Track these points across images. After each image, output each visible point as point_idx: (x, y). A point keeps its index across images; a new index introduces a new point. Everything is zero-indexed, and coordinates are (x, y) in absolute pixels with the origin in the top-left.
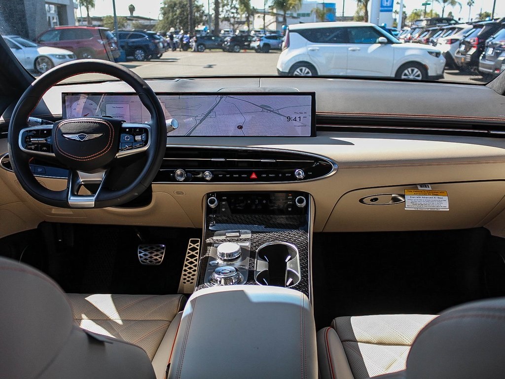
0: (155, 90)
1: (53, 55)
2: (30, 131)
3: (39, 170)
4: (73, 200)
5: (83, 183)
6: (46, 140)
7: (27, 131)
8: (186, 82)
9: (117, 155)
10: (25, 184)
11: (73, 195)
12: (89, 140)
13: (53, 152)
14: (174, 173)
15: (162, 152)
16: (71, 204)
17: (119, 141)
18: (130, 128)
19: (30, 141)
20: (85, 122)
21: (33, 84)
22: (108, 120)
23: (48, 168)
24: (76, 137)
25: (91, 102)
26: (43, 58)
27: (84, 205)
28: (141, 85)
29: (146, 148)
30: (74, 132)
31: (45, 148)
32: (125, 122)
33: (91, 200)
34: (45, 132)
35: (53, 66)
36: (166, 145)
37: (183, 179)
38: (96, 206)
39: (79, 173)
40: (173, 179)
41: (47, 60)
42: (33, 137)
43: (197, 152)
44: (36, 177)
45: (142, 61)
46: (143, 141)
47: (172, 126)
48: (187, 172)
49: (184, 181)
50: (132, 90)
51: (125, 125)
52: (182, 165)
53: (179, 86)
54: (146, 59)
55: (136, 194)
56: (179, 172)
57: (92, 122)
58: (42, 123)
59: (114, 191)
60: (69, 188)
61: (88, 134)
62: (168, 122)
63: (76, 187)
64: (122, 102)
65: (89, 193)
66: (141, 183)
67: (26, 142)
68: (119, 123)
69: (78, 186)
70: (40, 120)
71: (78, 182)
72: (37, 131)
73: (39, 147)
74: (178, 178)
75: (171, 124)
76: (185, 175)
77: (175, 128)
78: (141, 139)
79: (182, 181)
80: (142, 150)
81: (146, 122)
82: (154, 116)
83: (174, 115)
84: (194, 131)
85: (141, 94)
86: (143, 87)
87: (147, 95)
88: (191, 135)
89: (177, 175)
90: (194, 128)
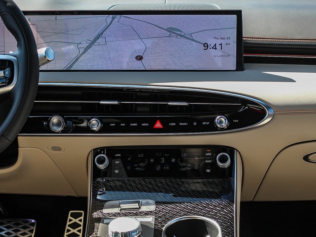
14: (48, 120)
15: (33, 92)
28: (5, 3)
29: (10, 88)
36: (38, 82)
37: (60, 129)
40: (45, 129)
46: (6, 78)
47: (45, 57)
48: (66, 120)
49: (63, 132)
52: (60, 111)
56: (55, 119)
62: (41, 52)
74: (55, 128)
75: (44, 54)
76: (63, 124)
77: (50, 60)
78: (3, 75)
79: (58, 133)
80: (5, 91)
81: (11, 52)
82: (22, 44)
83: (49, 41)
84: (76, 64)
85: (5, 14)
86: (8, 5)
87: (13, 16)
88: (72, 69)
89: (53, 124)
90: (76, 60)
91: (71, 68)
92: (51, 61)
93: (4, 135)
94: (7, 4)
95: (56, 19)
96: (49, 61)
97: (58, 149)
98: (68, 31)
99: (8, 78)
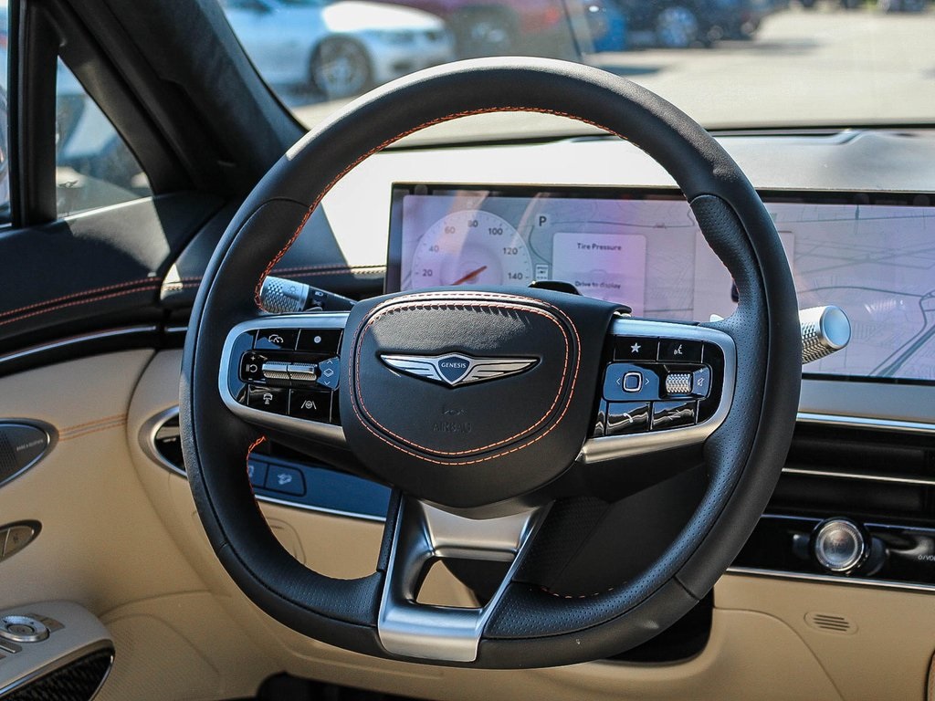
0: (758, 179)
1: (378, 35)
2: (265, 333)
3: (284, 479)
4: (397, 626)
5: (439, 553)
6: (318, 372)
7: (252, 333)
8: (886, 147)
9: (585, 449)
10: (227, 540)
11: (399, 602)
12: (482, 382)
13: (336, 421)
14: (812, 532)
15: (777, 443)
16: (387, 641)
17: (599, 393)
18: (649, 343)
19: (260, 374)
20: (469, 308)
21: (291, 153)
22: (562, 305)
23: (315, 475)
24: (429, 367)
25: (496, 221)
26: (339, 45)
27: (438, 648)
28: (707, 165)
29: (703, 431)
30: (422, 345)
31: (309, 405)
32: (628, 310)
33: (465, 633)
34: (317, 340)
35: (371, 84)
36: (796, 412)
37: (848, 563)
38: (482, 661)
39: (428, 509)
40: (806, 562)
41: (350, 49)
42: (274, 356)
43: (917, 452)
44: (261, 506)
45: (688, 46)
46: (695, 396)
47: (820, 336)
48: (867, 536)
49: (855, 573)
50: (665, 179)
51: (624, 327)
52: (851, 505)
53: (857, 162)
54: (703, 40)
55: (653, 625)
56: (834, 531)
57: (495, 310)
58: (309, 304)
59: (561, 603)
60: (384, 573)
61: (473, 355)
62: (809, 318)
63: (411, 570)
64: (620, 226)
65: (465, 598)
66: (674, 578)
67: (245, 375)
68: (607, 316)
69: (418, 566)
70: (302, 289)
71: (422, 546)
72: (288, 333)
73: (289, 397)
74: (831, 559)
75: (817, 328)
76: (859, 548)
77: (833, 346)
78: (688, 389)
79: (843, 574)
80: (689, 437)
81: (715, 318)
82: (753, 294)
83: (830, 285)
84: (912, 359)
85: (705, 200)
86: (715, 171)
87: (729, 206)
88: (896, 375)
89: (826, 546)
90: (914, 345)
91: (893, 372)
92: (836, 350)
93: (677, 575)
94: (712, 168)
95: (857, 218)
96: (830, 350)
97: (838, 624)
98: (894, 256)
99: (703, 399)
